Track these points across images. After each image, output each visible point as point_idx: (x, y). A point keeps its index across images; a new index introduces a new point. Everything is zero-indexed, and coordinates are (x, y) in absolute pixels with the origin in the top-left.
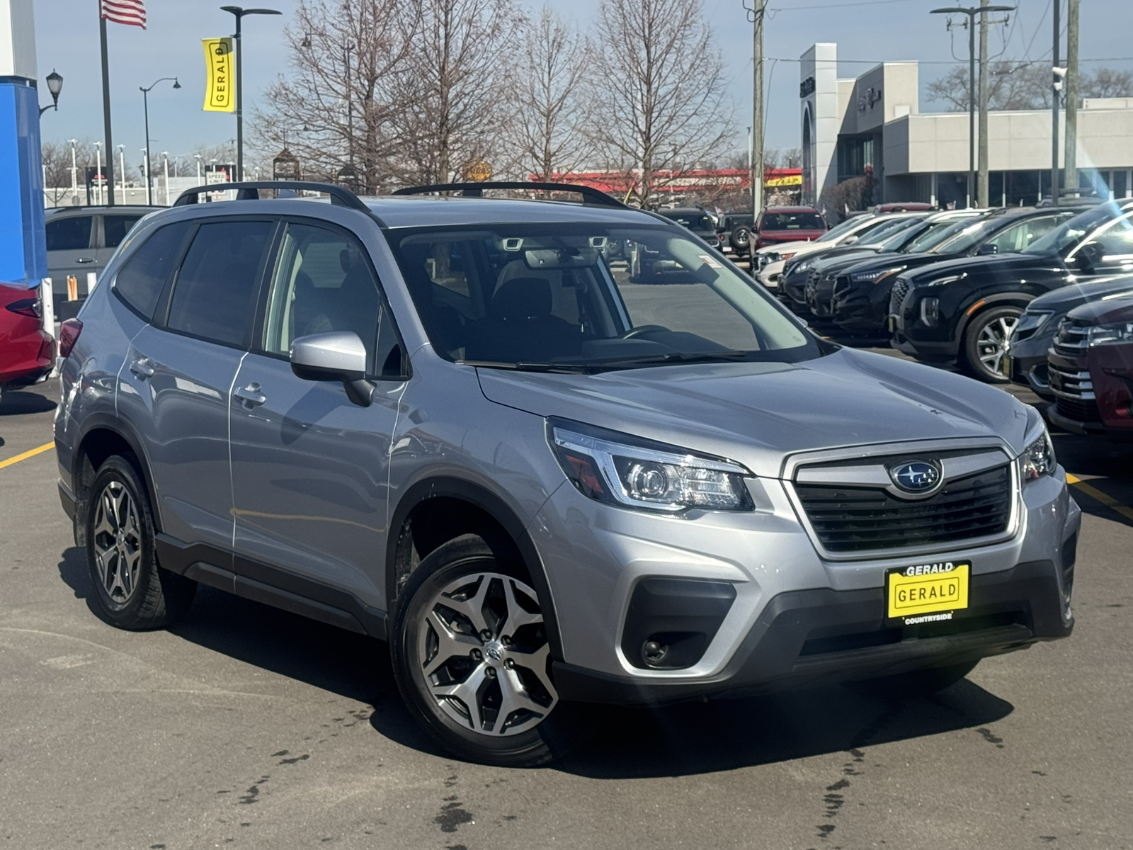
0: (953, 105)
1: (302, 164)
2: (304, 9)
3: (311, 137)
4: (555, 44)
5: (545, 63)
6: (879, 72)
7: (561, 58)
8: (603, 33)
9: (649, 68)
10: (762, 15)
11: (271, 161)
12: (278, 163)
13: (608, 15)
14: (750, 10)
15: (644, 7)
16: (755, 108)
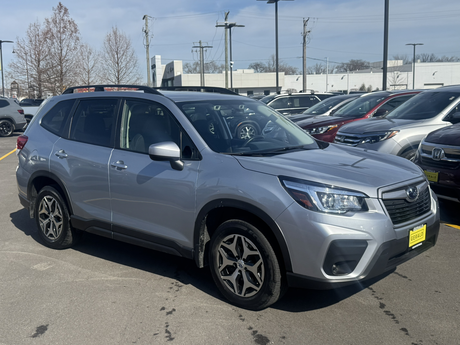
0: (185, 72)
1: (19, 85)
2: (18, 41)
3: (22, 77)
4: (89, 53)
5: (87, 58)
6: (173, 63)
7: (91, 57)
8: (105, 50)
9: (118, 60)
10: (148, 47)
11: (10, 84)
12: (12, 85)
13: (106, 45)
14: (145, 45)
15: (116, 43)
16: (148, 71)
